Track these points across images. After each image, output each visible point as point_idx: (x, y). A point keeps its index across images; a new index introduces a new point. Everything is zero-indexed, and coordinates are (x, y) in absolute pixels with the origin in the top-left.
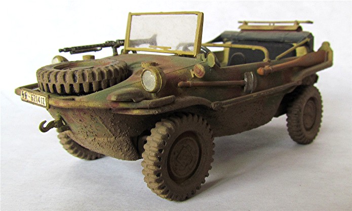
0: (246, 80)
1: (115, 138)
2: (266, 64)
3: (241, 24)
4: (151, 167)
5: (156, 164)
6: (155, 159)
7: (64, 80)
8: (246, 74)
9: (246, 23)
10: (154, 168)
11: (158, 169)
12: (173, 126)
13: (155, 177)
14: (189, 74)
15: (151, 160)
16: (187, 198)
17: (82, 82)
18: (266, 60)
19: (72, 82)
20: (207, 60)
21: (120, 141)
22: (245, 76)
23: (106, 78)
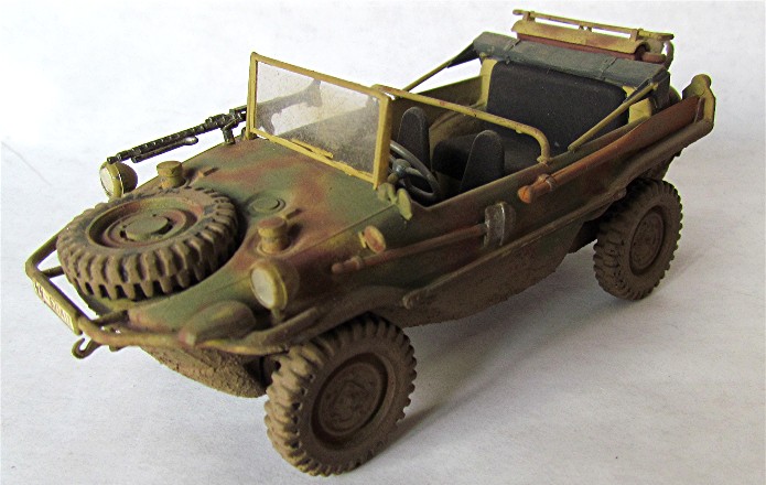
0: (487, 223)
1: (215, 370)
2: (541, 171)
3: (520, 18)
4: (280, 433)
5: (287, 429)
6: (286, 420)
7: (105, 277)
8: (489, 211)
9: (530, 17)
10: (286, 435)
11: (293, 435)
12: (320, 357)
13: (289, 448)
14: (355, 242)
15: (278, 421)
16: (358, 465)
17: (139, 281)
18: (542, 159)
19: (119, 282)
20: (397, 202)
21: (225, 374)
22: (487, 215)
23: (186, 267)
